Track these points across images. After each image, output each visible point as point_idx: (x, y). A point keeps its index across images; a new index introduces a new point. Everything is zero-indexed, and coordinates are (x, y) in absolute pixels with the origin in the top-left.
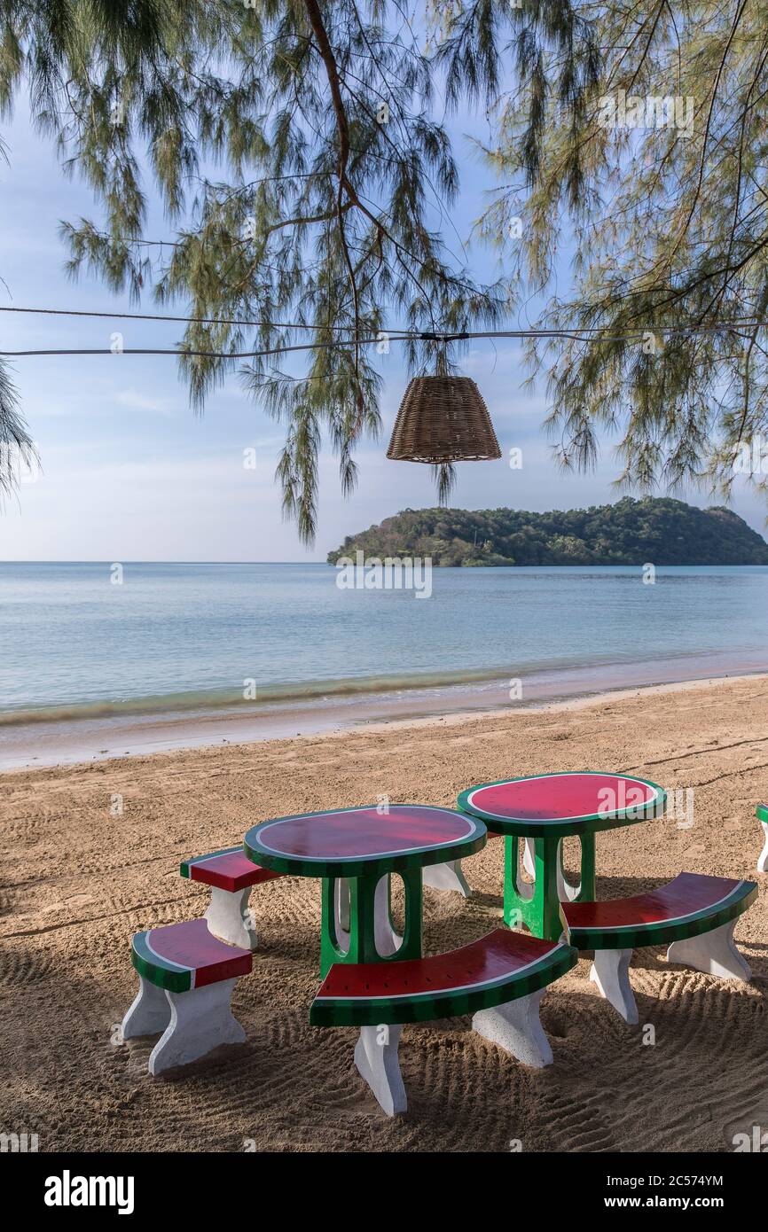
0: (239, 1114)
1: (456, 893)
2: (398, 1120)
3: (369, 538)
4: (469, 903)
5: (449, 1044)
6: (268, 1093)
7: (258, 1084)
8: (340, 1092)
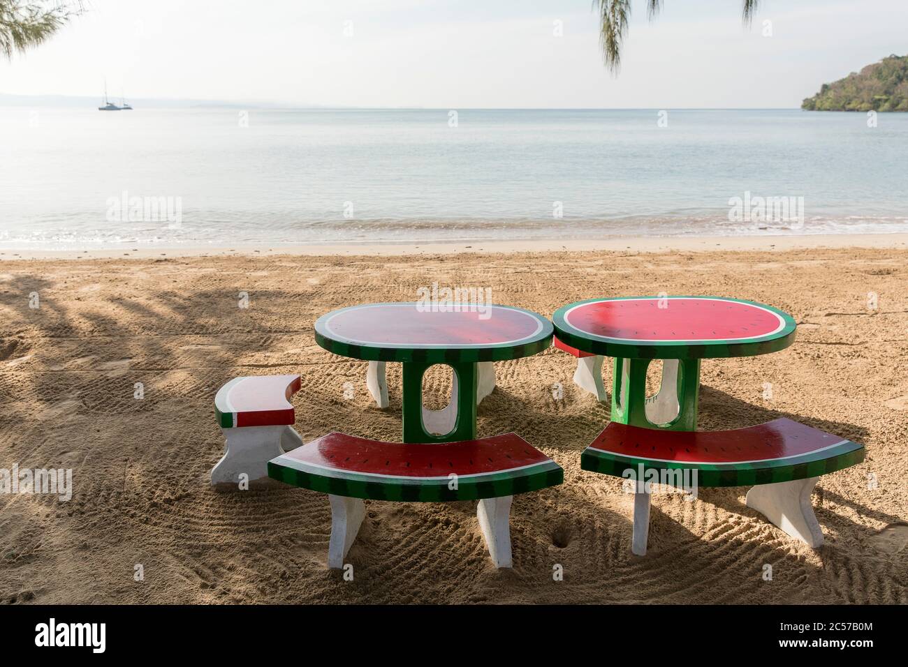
0: (231, 531)
1: (593, 395)
2: (328, 574)
3: (846, 85)
4: (599, 406)
5: (447, 523)
6: (266, 522)
7: (270, 512)
8: (318, 537)
